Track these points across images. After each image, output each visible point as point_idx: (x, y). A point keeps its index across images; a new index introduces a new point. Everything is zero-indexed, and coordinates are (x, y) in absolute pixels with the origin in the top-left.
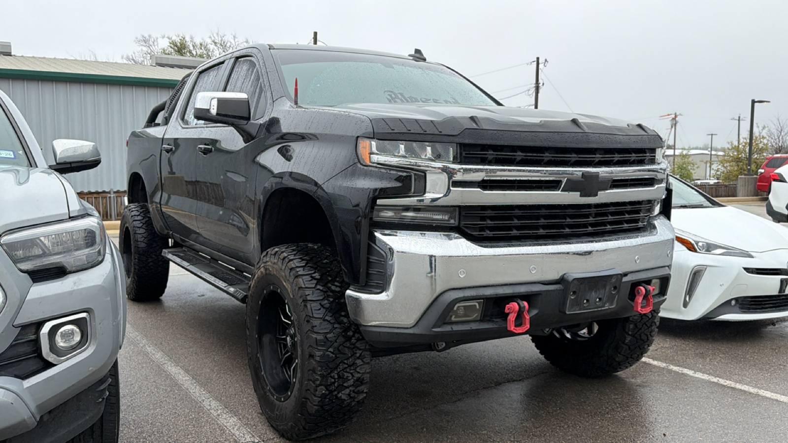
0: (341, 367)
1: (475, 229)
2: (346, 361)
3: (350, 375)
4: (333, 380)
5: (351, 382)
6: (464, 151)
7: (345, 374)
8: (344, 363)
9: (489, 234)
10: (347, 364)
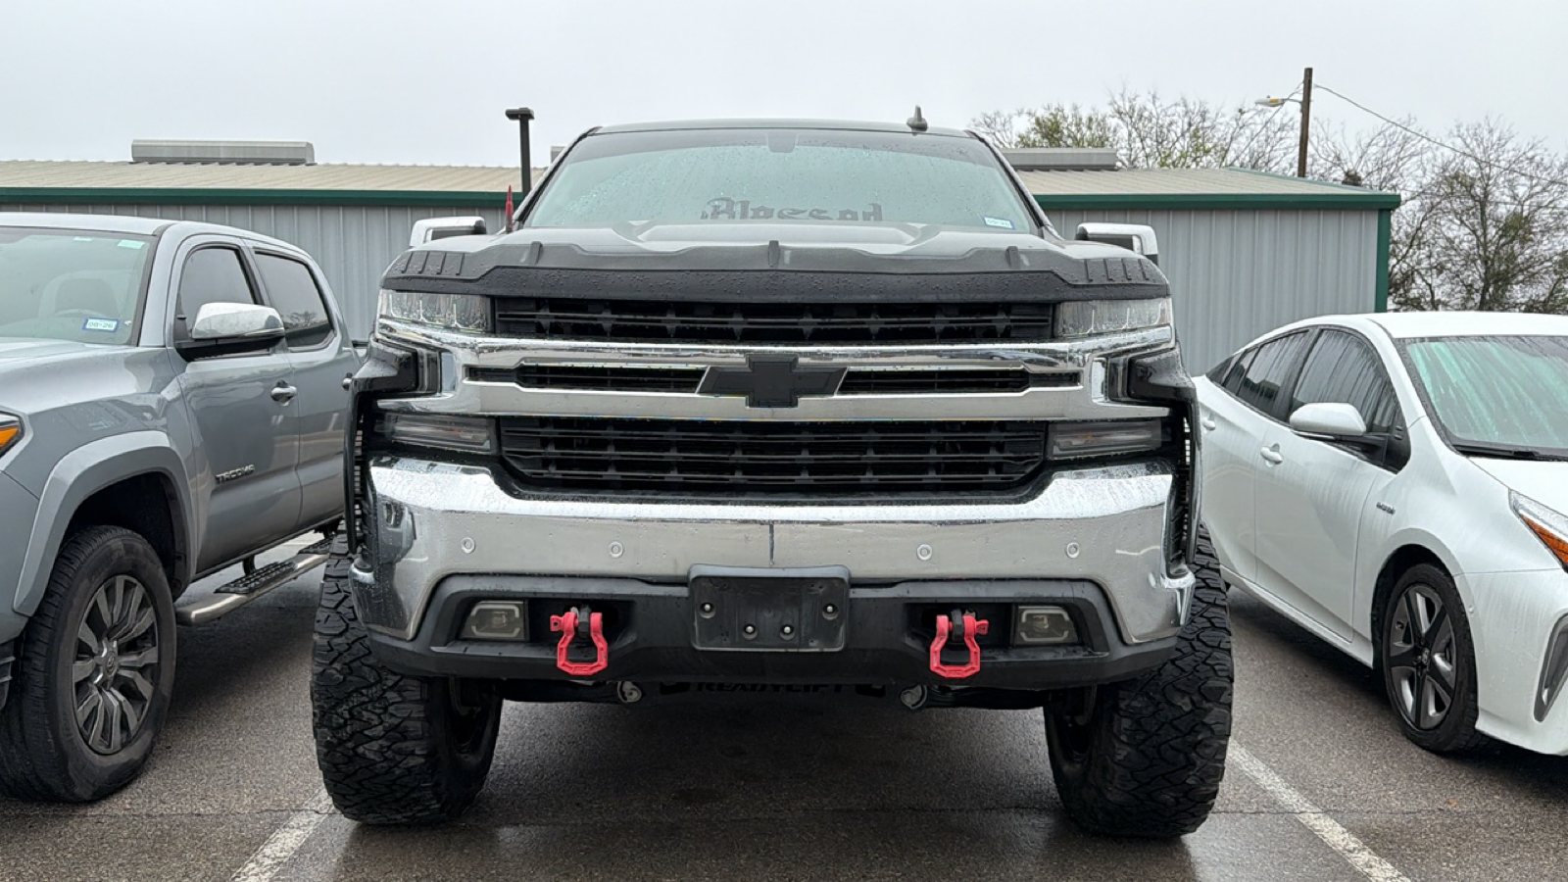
0: (355, 700)
1: (531, 463)
2: (364, 691)
3: (374, 717)
4: (342, 721)
5: (379, 730)
6: (499, 310)
7: (364, 713)
8: (363, 695)
9: (554, 474)
10: (367, 696)
